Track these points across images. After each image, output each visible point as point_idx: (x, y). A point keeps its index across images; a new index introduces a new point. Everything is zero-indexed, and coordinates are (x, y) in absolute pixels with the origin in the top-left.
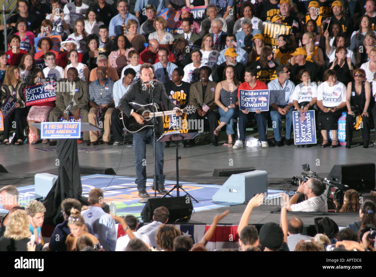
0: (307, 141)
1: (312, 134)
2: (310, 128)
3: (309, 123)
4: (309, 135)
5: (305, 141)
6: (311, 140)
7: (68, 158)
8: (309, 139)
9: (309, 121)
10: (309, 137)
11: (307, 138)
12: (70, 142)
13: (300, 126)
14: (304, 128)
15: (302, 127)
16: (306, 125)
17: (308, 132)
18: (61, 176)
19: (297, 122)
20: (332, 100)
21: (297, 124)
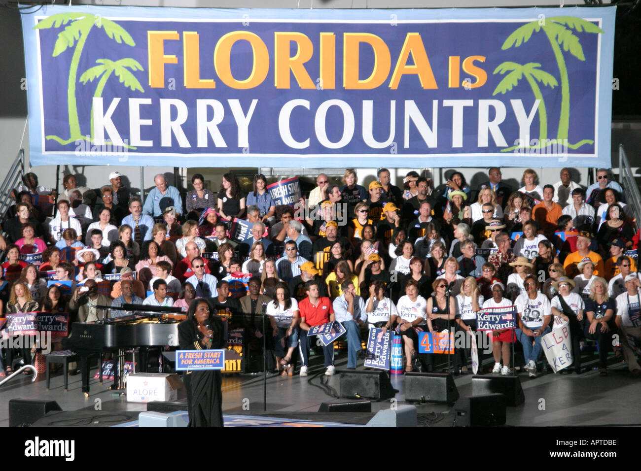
0: (380, 364)
1: (387, 358)
2: (386, 351)
3: (386, 344)
4: (384, 358)
5: (377, 364)
6: (384, 365)
7: (206, 393)
8: (382, 362)
9: (386, 342)
10: (382, 361)
11: (380, 361)
12: (208, 375)
13: (375, 345)
14: (379, 348)
15: (377, 347)
16: (383, 346)
17: (383, 354)
18: (196, 414)
19: (373, 340)
20: (410, 316)
21: (373, 342)
